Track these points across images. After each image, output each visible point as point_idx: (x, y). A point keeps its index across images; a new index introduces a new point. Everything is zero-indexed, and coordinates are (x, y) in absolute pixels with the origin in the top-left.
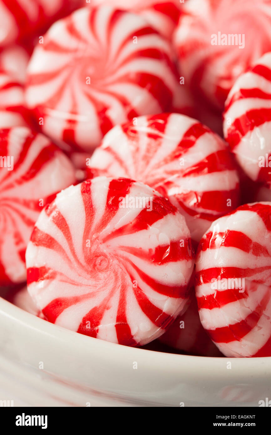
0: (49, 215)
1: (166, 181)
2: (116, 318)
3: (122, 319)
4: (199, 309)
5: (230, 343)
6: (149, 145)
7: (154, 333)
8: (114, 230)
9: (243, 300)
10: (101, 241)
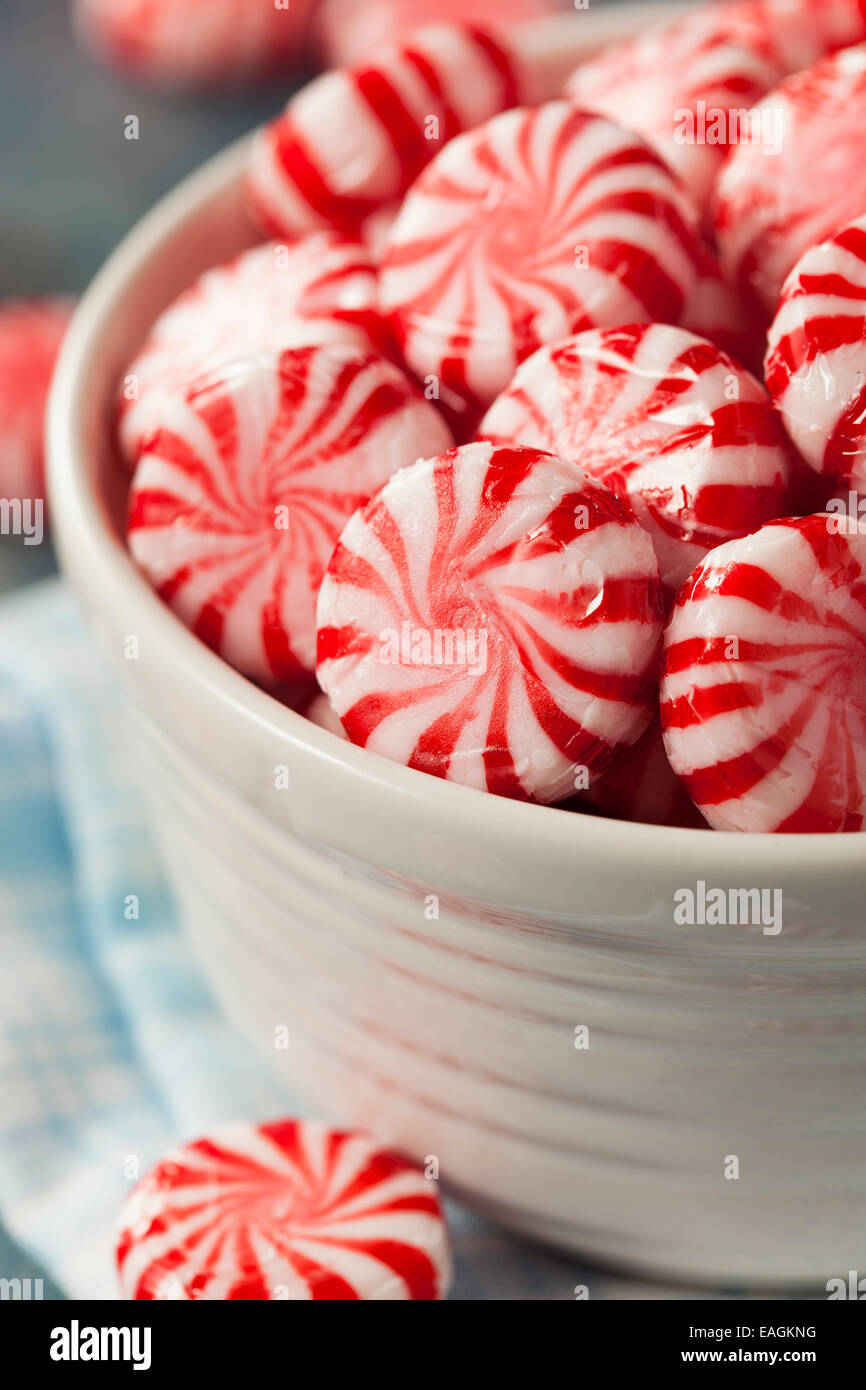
0: (367, 519)
1: (626, 462)
2: (485, 737)
3: (497, 738)
4: (663, 730)
5: (723, 803)
6: (600, 386)
7: (564, 774)
8: (493, 552)
9: (750, 710)
10: (466, 575)
